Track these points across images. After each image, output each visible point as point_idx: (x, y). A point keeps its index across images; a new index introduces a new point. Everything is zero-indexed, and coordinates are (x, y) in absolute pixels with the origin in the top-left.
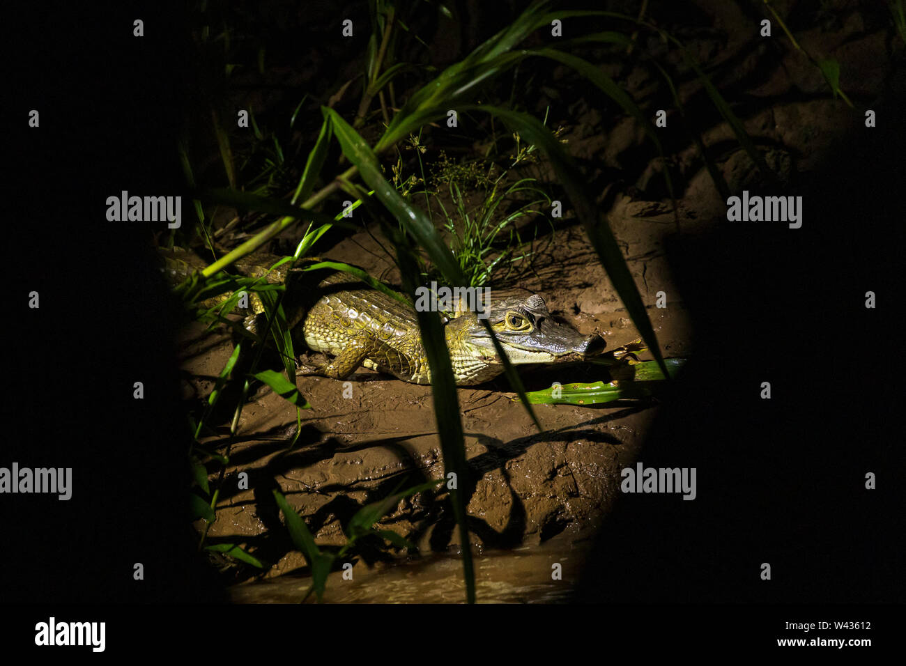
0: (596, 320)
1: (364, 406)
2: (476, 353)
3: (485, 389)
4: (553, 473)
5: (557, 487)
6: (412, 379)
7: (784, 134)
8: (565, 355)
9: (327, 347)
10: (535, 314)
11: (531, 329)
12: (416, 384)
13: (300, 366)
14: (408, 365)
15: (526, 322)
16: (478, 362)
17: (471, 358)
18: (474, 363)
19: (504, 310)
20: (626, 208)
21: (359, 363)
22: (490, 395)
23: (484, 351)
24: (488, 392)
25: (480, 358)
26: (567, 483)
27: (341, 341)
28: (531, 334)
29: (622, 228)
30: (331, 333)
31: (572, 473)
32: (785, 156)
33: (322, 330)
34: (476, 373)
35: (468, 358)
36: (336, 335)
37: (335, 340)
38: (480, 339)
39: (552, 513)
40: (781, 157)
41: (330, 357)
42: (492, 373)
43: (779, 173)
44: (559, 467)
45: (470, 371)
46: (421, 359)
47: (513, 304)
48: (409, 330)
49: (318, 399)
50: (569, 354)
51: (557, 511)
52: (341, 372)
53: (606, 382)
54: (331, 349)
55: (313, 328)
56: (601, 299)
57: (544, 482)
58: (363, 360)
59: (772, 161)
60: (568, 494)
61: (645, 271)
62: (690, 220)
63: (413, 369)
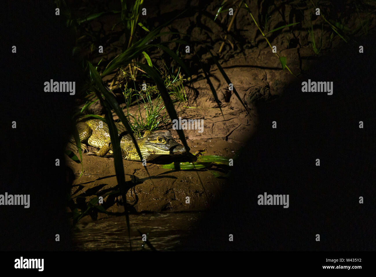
0: (193, 142)
1: (108, 166)
2: (147, 150)
3: (150, 163)
4: (167, 192)
5: (168, 196)
6: (125, 158)
7: (270, 82)
8: (176, 152)
9: (98, 146)
10: (167, 138)
11: (165, 143)
12: (127, 160)
13: (88, 152)
14: (124, 153)
15: (164, 140)
16: (148, 153)
17: (145, 152)
18: (146, 153)
19: (157, 136)
20: (210, 105)
21: (108, 151)
22: (152, 165)
23: (149, 150)
24: (151, 164)
25: (148, 152)
26: (172, 195)
27: (103, 144)
28: (165, 144)
29: (208, 112)
30: (100, 141)
31: (174, 192)
32: (267, 89)
33: (97, 140)
34: (147, 157)
35: (144, 152)
36: (101, 142)
37: (101, 143)
38: (148, 145)
39: (165, 205)
40: (266, 90)
41: (98, 149)
42: (152, 158)
43: (265, 95)
44: (169, 190)
45: (145, 156)
46: (129, 151)
47: (160, 134)
48: (126, 141)
49: (92, 163)
50: (177, 152)
51: (167, 205)
52: (101, 154)
53: (190, 162)
54: (99, 146)
55: (94, 139)
56: (196, 135)
57: (164, 195)
58: (109, 150)
59: (263, 91)
60: (171, 199)
61: (213, 126)
62: (231, 110)
63: (126, 154)
